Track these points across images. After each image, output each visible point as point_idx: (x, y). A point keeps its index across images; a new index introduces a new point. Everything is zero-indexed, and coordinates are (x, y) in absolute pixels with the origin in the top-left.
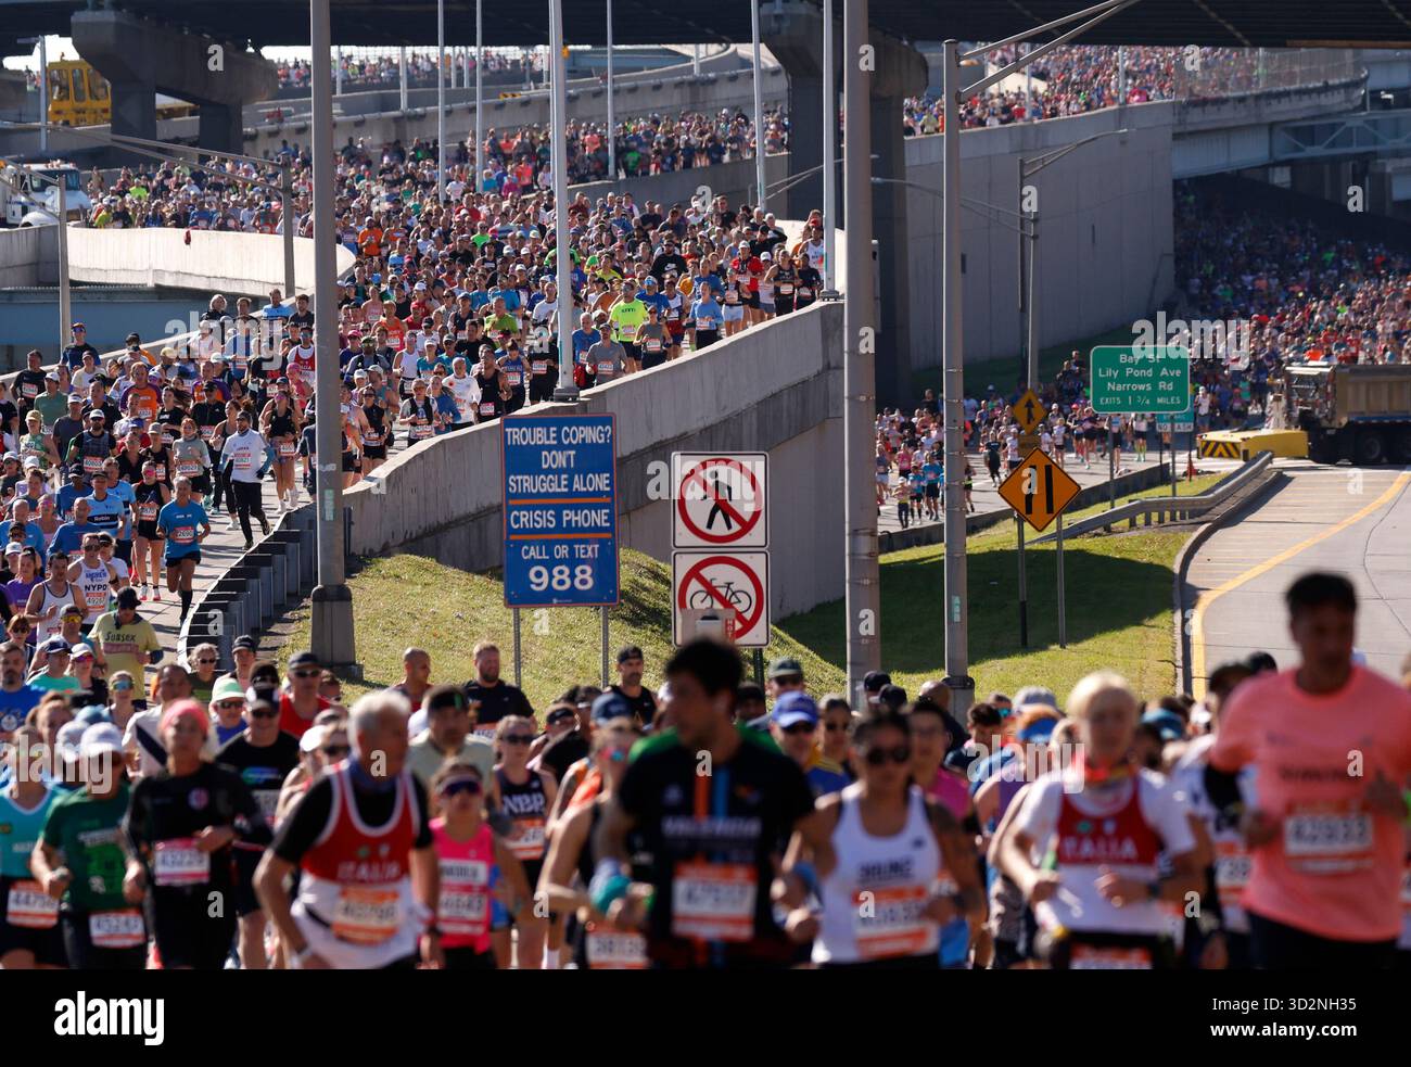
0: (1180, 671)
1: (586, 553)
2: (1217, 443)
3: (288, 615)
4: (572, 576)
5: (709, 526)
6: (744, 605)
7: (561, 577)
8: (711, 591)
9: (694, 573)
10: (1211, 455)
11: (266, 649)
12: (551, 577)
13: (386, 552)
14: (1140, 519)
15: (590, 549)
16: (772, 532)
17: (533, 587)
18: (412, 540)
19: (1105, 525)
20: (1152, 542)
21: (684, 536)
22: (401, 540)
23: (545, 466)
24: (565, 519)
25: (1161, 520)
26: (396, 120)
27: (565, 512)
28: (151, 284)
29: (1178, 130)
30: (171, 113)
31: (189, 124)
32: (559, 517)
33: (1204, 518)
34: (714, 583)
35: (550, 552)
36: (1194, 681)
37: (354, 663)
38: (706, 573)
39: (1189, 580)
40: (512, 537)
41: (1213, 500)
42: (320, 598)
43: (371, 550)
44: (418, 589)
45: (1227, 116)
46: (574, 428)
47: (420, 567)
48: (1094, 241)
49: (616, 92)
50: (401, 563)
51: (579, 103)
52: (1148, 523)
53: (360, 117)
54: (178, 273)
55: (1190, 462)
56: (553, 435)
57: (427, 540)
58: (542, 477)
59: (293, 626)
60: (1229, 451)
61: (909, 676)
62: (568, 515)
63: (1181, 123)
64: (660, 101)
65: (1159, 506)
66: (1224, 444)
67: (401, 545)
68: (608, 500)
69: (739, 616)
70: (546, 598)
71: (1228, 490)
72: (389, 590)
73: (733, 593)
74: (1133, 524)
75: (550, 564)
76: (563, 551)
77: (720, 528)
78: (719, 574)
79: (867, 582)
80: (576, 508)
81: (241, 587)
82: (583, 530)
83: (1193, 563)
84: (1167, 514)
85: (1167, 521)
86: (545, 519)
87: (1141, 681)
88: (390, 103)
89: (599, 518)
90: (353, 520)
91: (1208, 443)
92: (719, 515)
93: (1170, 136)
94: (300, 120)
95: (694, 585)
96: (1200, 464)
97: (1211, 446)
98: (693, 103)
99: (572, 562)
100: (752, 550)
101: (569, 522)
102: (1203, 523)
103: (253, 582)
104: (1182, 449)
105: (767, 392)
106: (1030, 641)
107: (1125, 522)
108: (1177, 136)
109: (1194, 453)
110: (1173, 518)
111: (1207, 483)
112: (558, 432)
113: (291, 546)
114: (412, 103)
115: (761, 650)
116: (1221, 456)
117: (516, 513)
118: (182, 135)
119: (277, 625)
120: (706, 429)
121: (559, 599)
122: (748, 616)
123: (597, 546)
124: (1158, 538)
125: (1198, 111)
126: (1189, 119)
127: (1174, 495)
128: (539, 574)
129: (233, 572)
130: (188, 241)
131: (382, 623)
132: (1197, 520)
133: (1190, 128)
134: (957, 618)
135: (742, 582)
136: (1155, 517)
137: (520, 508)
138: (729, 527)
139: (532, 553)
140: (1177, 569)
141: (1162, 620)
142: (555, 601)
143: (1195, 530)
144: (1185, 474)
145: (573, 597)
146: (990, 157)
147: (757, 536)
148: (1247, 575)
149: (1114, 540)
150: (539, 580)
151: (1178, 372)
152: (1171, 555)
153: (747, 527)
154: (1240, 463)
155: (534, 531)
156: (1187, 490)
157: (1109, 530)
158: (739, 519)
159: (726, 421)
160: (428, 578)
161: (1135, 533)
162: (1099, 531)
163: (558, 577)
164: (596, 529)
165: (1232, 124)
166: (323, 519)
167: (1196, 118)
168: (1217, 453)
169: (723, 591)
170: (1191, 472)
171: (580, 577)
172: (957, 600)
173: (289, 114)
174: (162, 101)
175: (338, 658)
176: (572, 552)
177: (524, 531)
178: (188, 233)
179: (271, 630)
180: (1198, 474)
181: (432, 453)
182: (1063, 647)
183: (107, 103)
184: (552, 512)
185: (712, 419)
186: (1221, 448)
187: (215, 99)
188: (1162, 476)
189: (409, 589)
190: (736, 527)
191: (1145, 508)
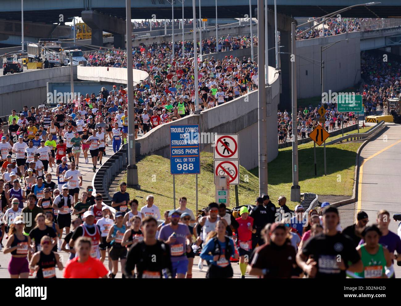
0: (355, 182)
1: (192, 160)
2: (370, 119)
3: (123, 172)
4: (188, 166)
5: (224, 153)
6: (233, 174)
7: (185, 167)
8: (224, 170)
9: (220, 165)
10: (369, 122)
11: (116, 181)
12: (183, 166)
13: (149, 154)
14: (349, 139)
15: (193, 159)
16: (240, 155)
17: (178, 169)
18: (156, 151)
19: (340, 140)
20: (352, 145)
21: (217, 156)
22: (154, 151)
23: (181, 138)
24: (186, 151)
25: (355, 139)
26: (164, 37)
27: (186, 150)
28: (99, 81)
29: (361, 38)
30: (107, 36)
31: (111, 39)
32: (185, 151)
33: (366, 139)
34: (225, 168)
35: (182, 160)
36: (359, 184)
37: (138, 185)
38: (223, 165)
39: (361, 155)
40: (172, 156)
41: (368, 134)
42: (130, 168)
43: (146, 154)
44: (157, 164)
45: (374, 35)
46: (188, 128)
47: (158, 158)
48: (340, 67)
49: (218, 30)
50: (153, 157)
51: (210, 33)
52: (351, 140)
53: (154, 37)
54: (105, 78)
55: (363, 123)
56: (183, 130)
57: (160, 150)
58: (180, 141)
59: (124, 174)
60: (373, 121)
61: (285, 184)
62: (187, 151)
63: (363, 36)
64: (231, 32)
65: (354, 136)
66: (372, 119)
67: (153, 152)
68: (198, 147)
69: (231, 176)
70: (181, 172)
71: (373, 131)
72: (149, 164)
73: (230, 171)
74: (348, 141)
75: (182, 163)
76: (186, 160)
77: (226, 154)
78: (226, 166)
79: (264, 168)
80: (189, 149)
81: (110, 165)
82: (191, 154)
83: (362, 151)
84: (356, 138)
85: (356, 140)
86: (181, 152)
87: (345, 185)
88: (162, 33)
89: (195, 151)
90: (141, 146)
91: (368, 118)
92: (226, 150)
93: (360, 40)
94: (140, 37)
95: (220, 169)
96: (366, 124)
97: (369, 119)
98: (239, 32)
99: (188, 163)
100: (234, 159)
101: (187, 152)
102: (366, 140)
103: (113, 163)
104: (361, 120)
105: (251, 110)
106: (317, 174)
107: (346, 140)
108: (361, 40)
109: (364, 121)
110: (358, 139)
111: (367, 129)
112: (184, 129)
113: (124, 153)
114: (167, 33)
115: (237, 185)
116: (371, 122)
117: (173, 150)
118: (110, 42)
119: (120, 174)
120: (234, 120)
121: (185, 172)
122: (234, 176)
123: (194, 159)
124: (354, 144)
125: (367, 33)
126: (364, 36)
127: (358, 133)
128: (179, 166)
129: (108, 161)
130: (108, 70)
131: (146, 173)
132: (364, 139)
133: (365, 38)
134: (296, 170)
135: (232, 168)
136: (353, 139)
137: (174, 149)
138: (229, 153)
139: (178, 160)
140: (358, 153)
141: (352, 168)
142: (184, 173)
143: (363, 142)
144: (362, 127)
145: (189, 172)
146: (313, 46)
147: (236, 156)
148: (376, 154)
149: (342, 145)
150: (179, 167)
151: (359, 102)
152: (356, 149)
153: (233, 153)
154: (376, 124)
155: (178, 155)
156: (362, 131)
157: (341, 142)
158: (231, 151)
159: (239, 118)
160: (159, 161)
161: (348, 143)
162: (339, 142)
163: (184, 167)
164: (194, 154)
165: (376, 37)
166: (130, 148)
167: (366, 35)
168: (370, 121)
169: (227, 170)
170: (364, 126)
171: (190, 166)
172: (295, 166)
173: (137, 36)
174: (104, 33)
175: (134, 184)
176: (188, 160)
177: (176, 155)
178: (108, 68)
179: (118, 176)
180: (365, 126)
181: (162, 128)
182: (326, 175)
183: (91, 34)
184: (183, 150)
185: (236, 118)
186: (371, 120)
187: (118, 32)
188: (356, 127)
189: (154, 164)
190: (230, 154)
191: (351, 136)
